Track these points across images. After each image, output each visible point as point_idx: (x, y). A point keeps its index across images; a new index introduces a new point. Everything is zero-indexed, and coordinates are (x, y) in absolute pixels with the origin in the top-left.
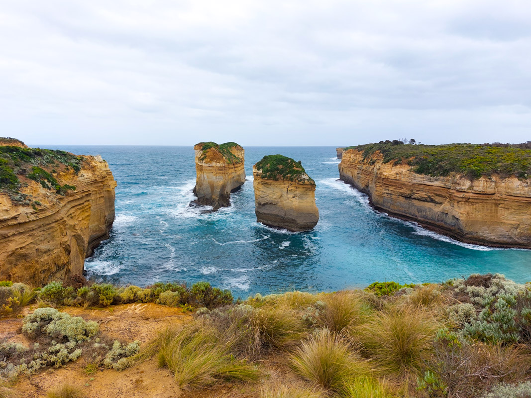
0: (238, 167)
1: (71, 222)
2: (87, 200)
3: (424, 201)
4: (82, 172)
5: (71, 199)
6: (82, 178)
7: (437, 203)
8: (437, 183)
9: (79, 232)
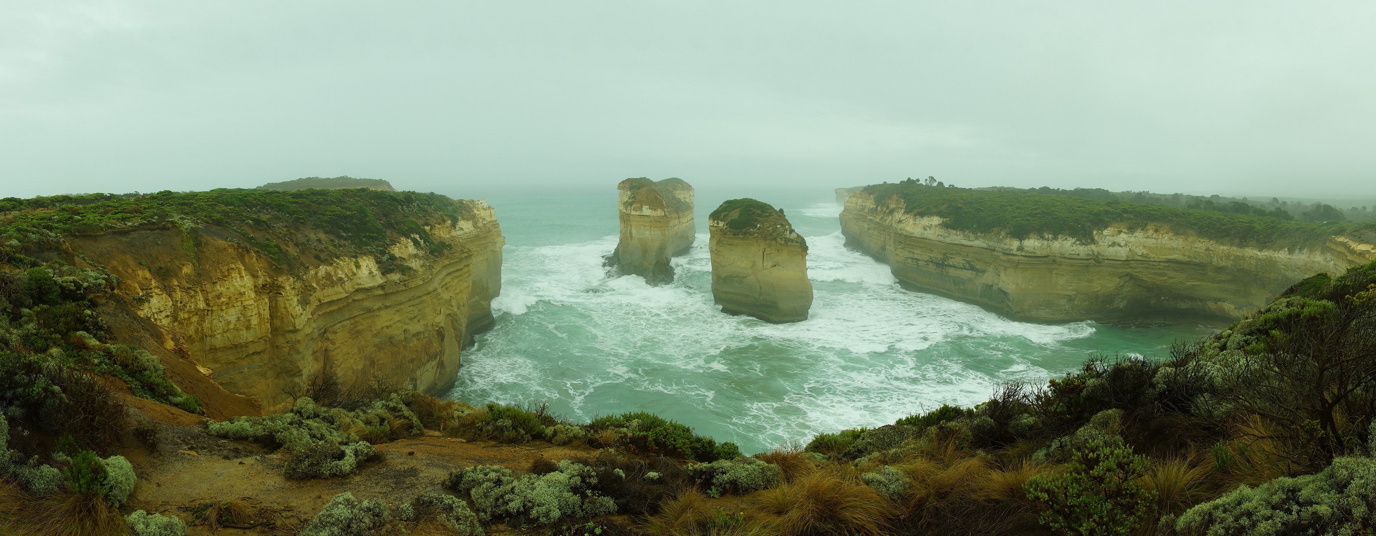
0: (683, 217)
1: (446, 296)
2: (467, 264)
3: (961, 269)
4: (462, 224)
5: (447, 262)
6: (461, 232)
7: (978, 271)
8: (978, 243)
9: (456, 310)
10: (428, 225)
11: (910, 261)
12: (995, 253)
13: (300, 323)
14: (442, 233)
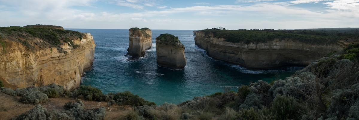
0: (148, 39)
1: (77, 61)
5: (78, 51)
6: (83, 42)
7: (235, 54)
8: (235, 46)
9: (80, 65)
10: (73, 40)
12: (240, 49)
13: (33, 66)
14: (77, 42)
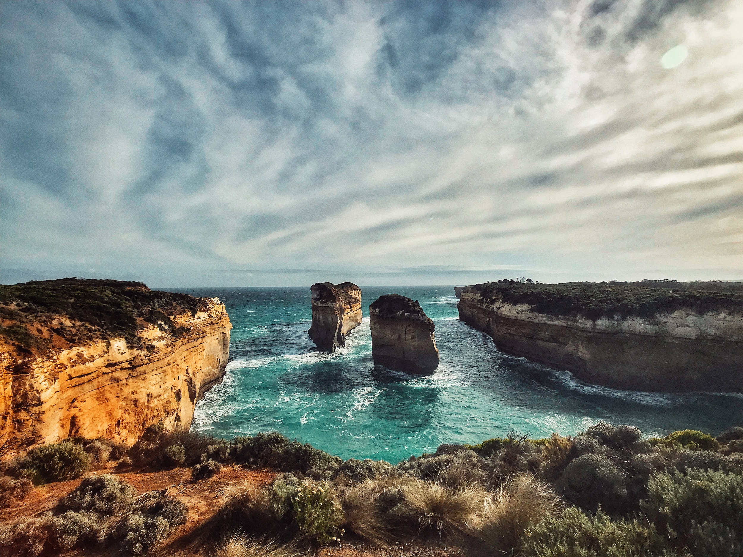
0: (354, 307)
1: (184, 366)
2: (202, 341)
3: (547, 341)
4: (199, 314)
6: (199, 320)
8: (558, 323)
9: (191, 376)
10: (172, 315)
11: (508, 336)
12: (573, 330)
14: (183, 320)
